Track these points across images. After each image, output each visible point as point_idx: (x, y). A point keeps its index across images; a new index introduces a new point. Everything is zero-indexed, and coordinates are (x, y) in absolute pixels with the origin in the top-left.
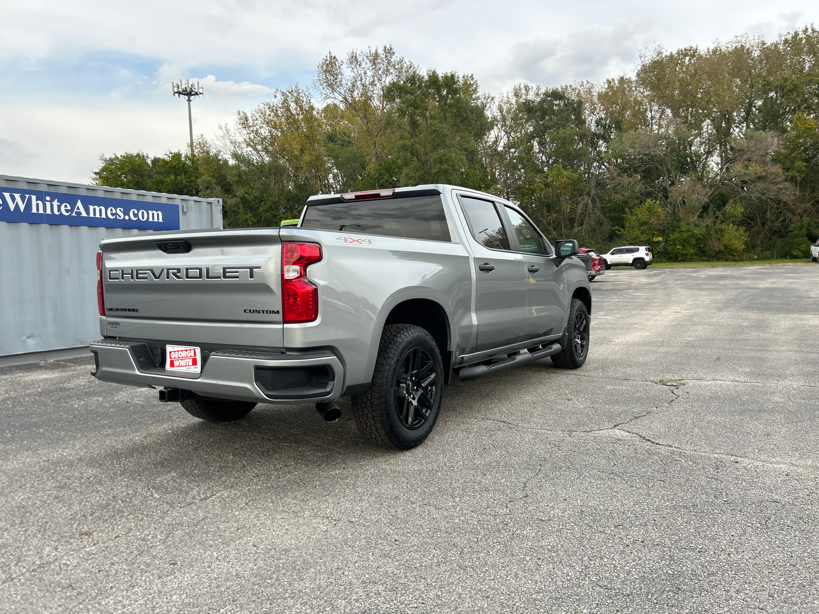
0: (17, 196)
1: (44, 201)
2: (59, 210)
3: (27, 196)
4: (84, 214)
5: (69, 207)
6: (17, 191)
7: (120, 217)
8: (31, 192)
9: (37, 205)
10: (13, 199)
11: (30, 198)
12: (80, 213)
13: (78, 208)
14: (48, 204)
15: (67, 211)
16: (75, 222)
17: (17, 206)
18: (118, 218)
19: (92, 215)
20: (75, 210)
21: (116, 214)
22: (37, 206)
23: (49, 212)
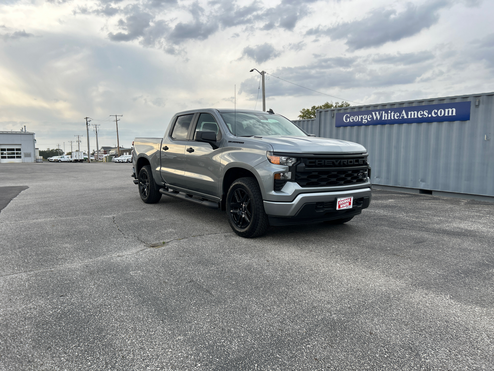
0: (377, 113)
1: (388, 113)
2: (394, 117)
3: (381, 112)
4: (405, 117)
5: (398, 115)
6: (377, 111)
7: (425, 116)
8: (382, 110)
9: (385, 115)
10: (376, 114)
11: (382, 113)
12: (404, 117)
13: (403, 115)
14: (389, 114)
15: (397, 117)
16: (401, 122)
17: (377, 118)
18: (424, 116)
19: (409, 117)
20: (401, 116)
21: (424, 114)
22: (385, 117)
23: (389, 118)
